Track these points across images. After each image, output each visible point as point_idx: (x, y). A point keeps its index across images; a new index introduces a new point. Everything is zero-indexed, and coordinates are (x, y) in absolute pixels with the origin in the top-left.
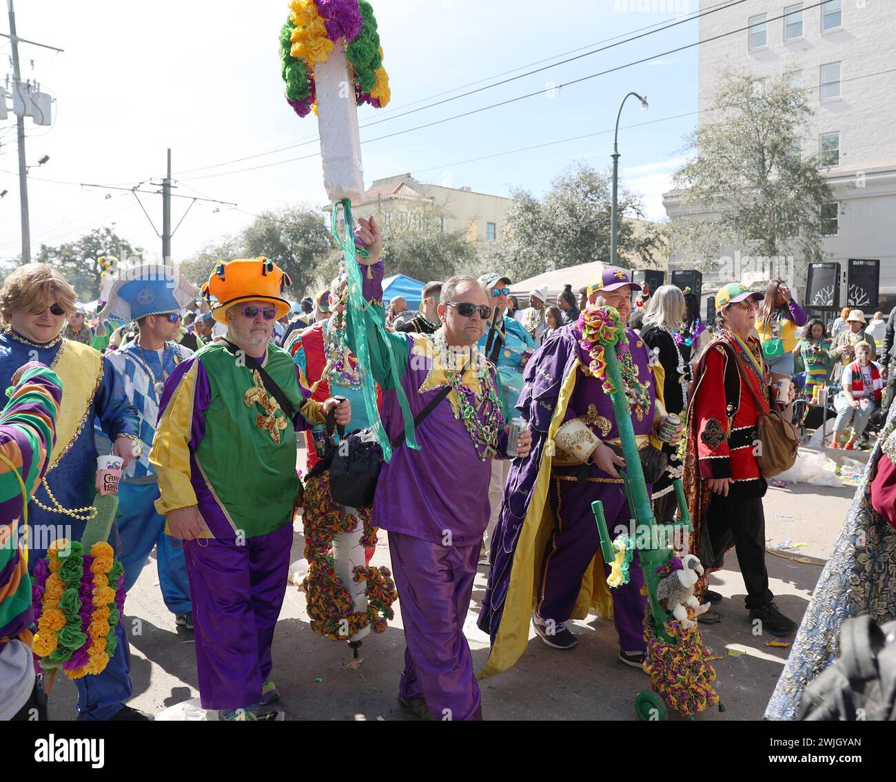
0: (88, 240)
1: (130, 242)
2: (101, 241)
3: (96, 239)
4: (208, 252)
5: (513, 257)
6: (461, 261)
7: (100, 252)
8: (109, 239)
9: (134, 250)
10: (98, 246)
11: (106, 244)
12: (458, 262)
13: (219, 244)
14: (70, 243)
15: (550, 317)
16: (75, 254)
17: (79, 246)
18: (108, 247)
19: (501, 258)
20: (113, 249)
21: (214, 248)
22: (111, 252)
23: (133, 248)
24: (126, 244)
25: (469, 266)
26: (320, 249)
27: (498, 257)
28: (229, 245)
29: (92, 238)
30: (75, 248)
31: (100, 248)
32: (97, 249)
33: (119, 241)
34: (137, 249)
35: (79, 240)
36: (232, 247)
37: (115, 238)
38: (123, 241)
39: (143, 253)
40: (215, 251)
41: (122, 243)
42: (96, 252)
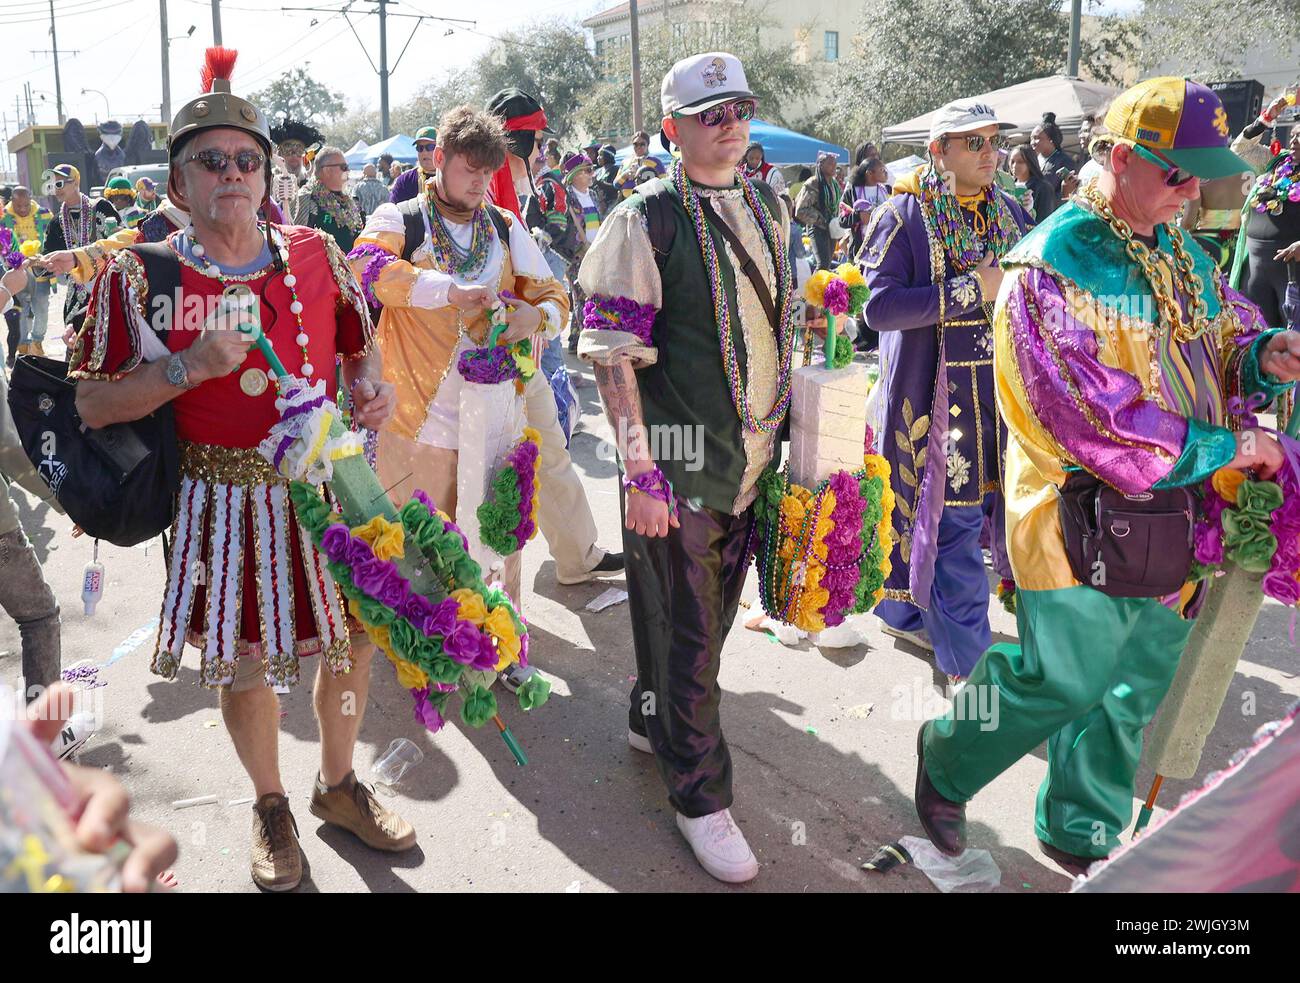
0: (278, 87)
1: (327, 87)
2: (293, 87)
3: (288, 85)
4: (428, 94)
5: (877, 82)
6: (790, 91)
7: (292, 102)
8: (302, 84)
9: (333, 98)
10: (289, 94)
11: (299, 91)
12: (787, 93)
13: (442, 82)
14: (257, 92)
15: (1019, 162)
16: (264, 107)
17: (267, 95)
18: (301, 94)
19: (857, 84)
20: (307, 96)
21: (436, 89)
22: (305, 101)
23: (331, 94)
24: (322, 89)
25: (803, 99)
26: (581, 82)
27: (852, 82)
28: (455, 84)
29: (283, 84)
30: (263, 99)
31: (293, 97)
32: (290, 98)
33: (315, 85)
34: (336, 96)
35: (268, 87)
36: (460, 86)
37: (309, 82)
38: (320, 85)
39: (344, 101)
40: (437, 92)
41: (318, 88)
42: (287, 102)
